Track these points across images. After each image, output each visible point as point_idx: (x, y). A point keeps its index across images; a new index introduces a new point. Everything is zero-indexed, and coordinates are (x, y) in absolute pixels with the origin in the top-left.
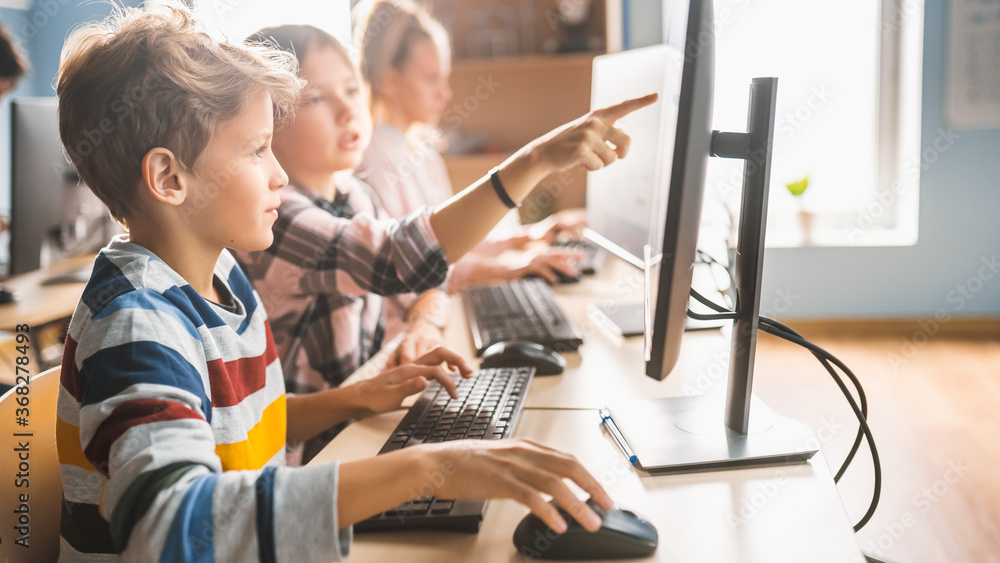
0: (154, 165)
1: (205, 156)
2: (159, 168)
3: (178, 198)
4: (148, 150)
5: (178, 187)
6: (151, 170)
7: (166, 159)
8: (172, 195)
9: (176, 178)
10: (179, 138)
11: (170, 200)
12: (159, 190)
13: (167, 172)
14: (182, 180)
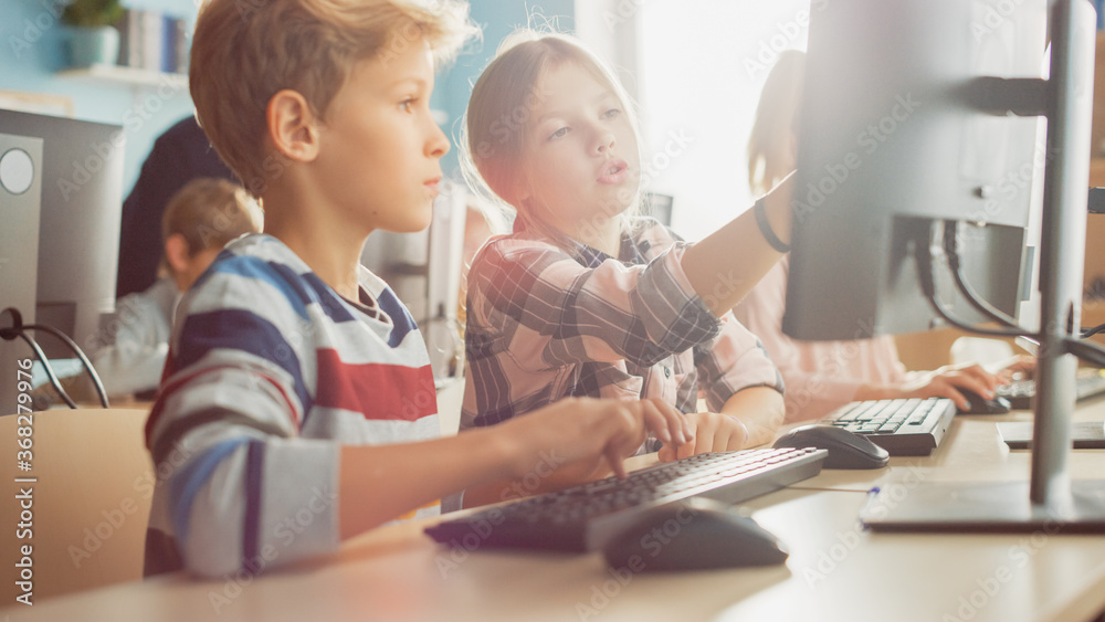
0: (281, 112)
1: (339, 102)
2: (287, 116)
3: (308, 152)
4: (276, 92)
5: (308, 138)
6: (278, 117)
7: (297, 107)
8: (302, 149)
9: (306, 131)
10: (309, 78)
11: (298, 154)
12: (285, 141)
13: (297, 122)
14: (314, 132)
